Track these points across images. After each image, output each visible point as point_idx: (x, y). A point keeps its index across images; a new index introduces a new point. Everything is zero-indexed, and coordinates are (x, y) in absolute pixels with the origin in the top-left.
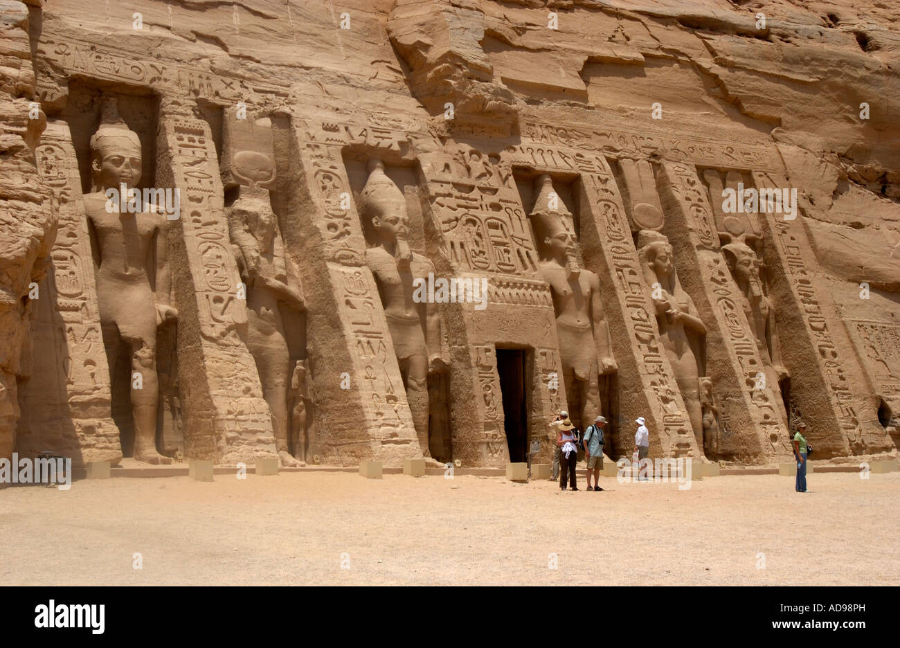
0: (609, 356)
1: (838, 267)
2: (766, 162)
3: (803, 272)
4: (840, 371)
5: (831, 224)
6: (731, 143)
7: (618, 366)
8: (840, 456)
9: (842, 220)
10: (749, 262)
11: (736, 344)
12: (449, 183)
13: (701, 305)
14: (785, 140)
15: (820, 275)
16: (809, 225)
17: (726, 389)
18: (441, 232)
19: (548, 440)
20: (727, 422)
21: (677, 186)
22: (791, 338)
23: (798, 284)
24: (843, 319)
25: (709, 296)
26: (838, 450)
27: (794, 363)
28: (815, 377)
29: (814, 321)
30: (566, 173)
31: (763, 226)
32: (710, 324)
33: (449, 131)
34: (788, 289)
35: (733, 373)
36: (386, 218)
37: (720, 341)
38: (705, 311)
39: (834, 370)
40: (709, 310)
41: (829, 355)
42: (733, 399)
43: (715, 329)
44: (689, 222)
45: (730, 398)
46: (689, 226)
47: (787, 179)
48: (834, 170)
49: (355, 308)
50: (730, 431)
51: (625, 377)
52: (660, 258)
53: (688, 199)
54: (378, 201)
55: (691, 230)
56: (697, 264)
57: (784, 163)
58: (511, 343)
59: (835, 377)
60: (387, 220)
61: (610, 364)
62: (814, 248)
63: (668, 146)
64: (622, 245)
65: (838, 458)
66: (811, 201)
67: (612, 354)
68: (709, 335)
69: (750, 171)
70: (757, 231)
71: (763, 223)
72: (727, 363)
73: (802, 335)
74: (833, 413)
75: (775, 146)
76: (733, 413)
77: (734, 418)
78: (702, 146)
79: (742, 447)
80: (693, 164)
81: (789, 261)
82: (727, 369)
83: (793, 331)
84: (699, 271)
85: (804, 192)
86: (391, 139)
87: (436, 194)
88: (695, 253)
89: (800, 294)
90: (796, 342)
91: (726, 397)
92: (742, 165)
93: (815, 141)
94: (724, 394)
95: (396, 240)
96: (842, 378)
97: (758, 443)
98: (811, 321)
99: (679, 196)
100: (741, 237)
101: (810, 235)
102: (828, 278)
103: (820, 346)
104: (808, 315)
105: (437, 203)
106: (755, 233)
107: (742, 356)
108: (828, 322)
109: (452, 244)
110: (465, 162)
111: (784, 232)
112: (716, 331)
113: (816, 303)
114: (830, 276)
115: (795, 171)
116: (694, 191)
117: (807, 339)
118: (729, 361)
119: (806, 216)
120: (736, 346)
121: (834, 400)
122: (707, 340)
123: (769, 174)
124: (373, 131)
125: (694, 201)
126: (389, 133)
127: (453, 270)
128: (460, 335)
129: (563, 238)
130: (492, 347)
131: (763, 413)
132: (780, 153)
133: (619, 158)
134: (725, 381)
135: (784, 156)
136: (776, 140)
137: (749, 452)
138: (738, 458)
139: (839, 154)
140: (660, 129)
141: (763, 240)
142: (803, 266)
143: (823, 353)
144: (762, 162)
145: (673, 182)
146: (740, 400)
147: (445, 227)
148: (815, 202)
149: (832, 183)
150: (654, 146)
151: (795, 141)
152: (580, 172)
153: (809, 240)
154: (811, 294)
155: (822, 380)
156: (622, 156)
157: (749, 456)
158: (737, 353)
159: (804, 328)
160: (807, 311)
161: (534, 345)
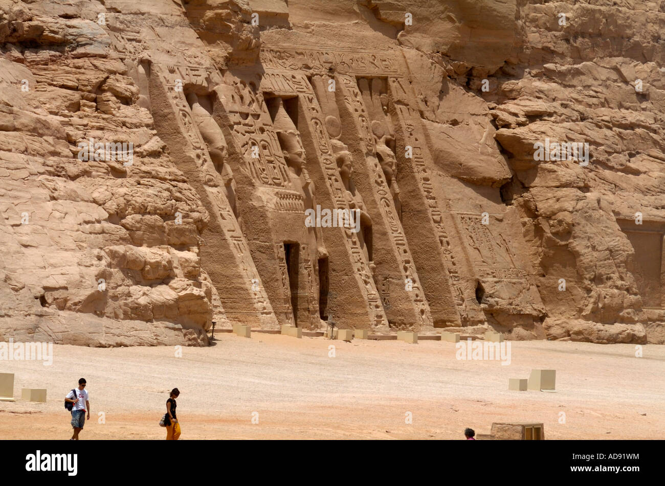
0: (322, 245)
1: (446, 165)
2: (396, 67)
3: (424, 171)
4: (452, 257)
5: (440, 124)
6: (373, 51)
7: (329, 254)
8: (452, 326)
9: (446, 119)
10: (392, 163)
11: (396, 237)
12: (237, 113)
13: (368, 203)
14: (407, 43)
15: (435, 172)
16: (427, 127)
17: (387, 272)
18: (241, 154)
19: (309, 311)
20: (387, 298)
21: (348, 98)
22: (415, 227)
23: (423, 181)
24: (452, 212)
25: (375, 196)
26: (452, 322)
27: (416, 249)
28: (436, 262)
29: (435, 215)
30: (290, 96)
31: (395, 128)
32: (376, 219)
33: (227, 65)
34: (416, 185)
35: (395, 261)
36: (217, 147)
37: (385, 234)
38: (371, 208)
39: (449, 256)
40: (375, 208)
41: (445, 244)
42: (393, 281)
43: (381, 223)
44: (360, 132)
45: (390, 279)
46: (360, 136)
47: (410, 83)
48: (440, 71)
49: (225, 219)
50: (389, 305)
51: (335, 262)
52: (346, 166)
53: (356, 110)
54: (208, 131)
55: (361, 139)
56: (366, 168)
57: (408, 68)
58: (289, 241)
59: (449, 262)
60: (217, 148)
61: (325, 252)
62: (431, 148)
63: (338, 60)
64: (328, 157)
65: (452, 328)
66: (426, 102)
67: (323, 244)
68: (375, 228)
69: (387, 77)
70: (392, 133)
71: (396, 125)
72: (390, 252)
73: (426, 226)
74: (449, 292)
75: (401, 50)
76: (393, 291)
77: (393, 295)
78: (357, 56)
79: (400, 318)
80: (354, 75)
81: (416, 161)
82: (389, 256)
83: (417, 222)
84: (368, 175)
85: (421, 94)
86: (200, 76)
87: (234, 123)
88: (364, 160)
89: (425, 191)
90: (420, 231)
91: (386, 278)
92: (382, 73)
93: (426, 42)
94: (385, 276)
95: (223, 163)
96: (454, 264)
97: (414, 315)
98: (433, 215)
99: (351, 109)
100: (383, 139)
101: (427, 136)
102: (440, 175)
103: (440, 237)
104: (431, 209)
105: (236, 130)
106: (391, 135)
107: (399, 246)
108: (443, 215)
109: (249, 164)
110: (239, 91)
111: (411, 134)
112: (381, 225)
113: (434, 198)
114: (441, 173)
115: (416, 75)
116: (358, 101)
117: (431, 230)
118: (392, 250)
119: (424, 118)
120: (395, 239)
121: (450, 282)
122: (373, 231)
123: (399, 79)
124: (191, 70)
125: (360, 112)
126: (198, 70)
127: (254, 186)
128: (263, 234)
129: (300, 155)
130: (282, 244)
131: (415, 293)
132: (405, 57)
133: (313, 75)
134: (387, 266)
135: (408, 61)
136: (401, 44)
137: (405, 321)
138: (395, 325)
139: (443, 54)
140: (331, 43)
141: (395, 140)
142: (424, 165)
143: (441, 242)
144: (393, 68)
145: (345, 94)
146: (400, 282)
147: (243, 150)
148: (428, 104)
149: (439, 84)
150: (330, 61)
151: (414, 43)
152: (298, 93)
153: (426, 140)
154: (431, 190)
155: (442, 265)
156: (314, 73)
157: (405, 324)
158: (397, 244)
159: (428, 221)
160: (430, 207)
161: (299, 242)
